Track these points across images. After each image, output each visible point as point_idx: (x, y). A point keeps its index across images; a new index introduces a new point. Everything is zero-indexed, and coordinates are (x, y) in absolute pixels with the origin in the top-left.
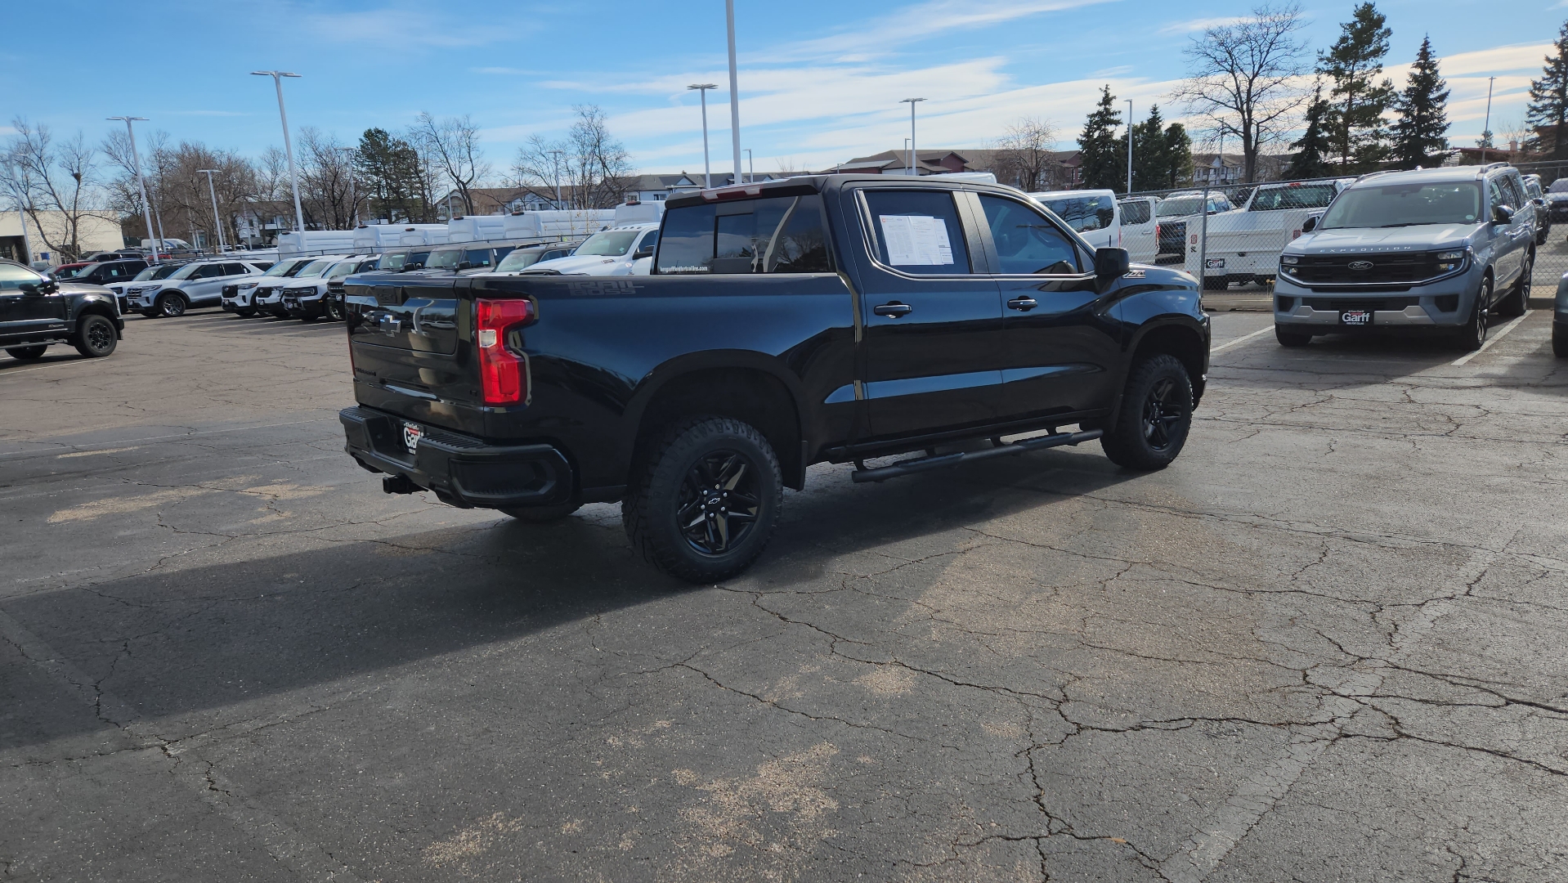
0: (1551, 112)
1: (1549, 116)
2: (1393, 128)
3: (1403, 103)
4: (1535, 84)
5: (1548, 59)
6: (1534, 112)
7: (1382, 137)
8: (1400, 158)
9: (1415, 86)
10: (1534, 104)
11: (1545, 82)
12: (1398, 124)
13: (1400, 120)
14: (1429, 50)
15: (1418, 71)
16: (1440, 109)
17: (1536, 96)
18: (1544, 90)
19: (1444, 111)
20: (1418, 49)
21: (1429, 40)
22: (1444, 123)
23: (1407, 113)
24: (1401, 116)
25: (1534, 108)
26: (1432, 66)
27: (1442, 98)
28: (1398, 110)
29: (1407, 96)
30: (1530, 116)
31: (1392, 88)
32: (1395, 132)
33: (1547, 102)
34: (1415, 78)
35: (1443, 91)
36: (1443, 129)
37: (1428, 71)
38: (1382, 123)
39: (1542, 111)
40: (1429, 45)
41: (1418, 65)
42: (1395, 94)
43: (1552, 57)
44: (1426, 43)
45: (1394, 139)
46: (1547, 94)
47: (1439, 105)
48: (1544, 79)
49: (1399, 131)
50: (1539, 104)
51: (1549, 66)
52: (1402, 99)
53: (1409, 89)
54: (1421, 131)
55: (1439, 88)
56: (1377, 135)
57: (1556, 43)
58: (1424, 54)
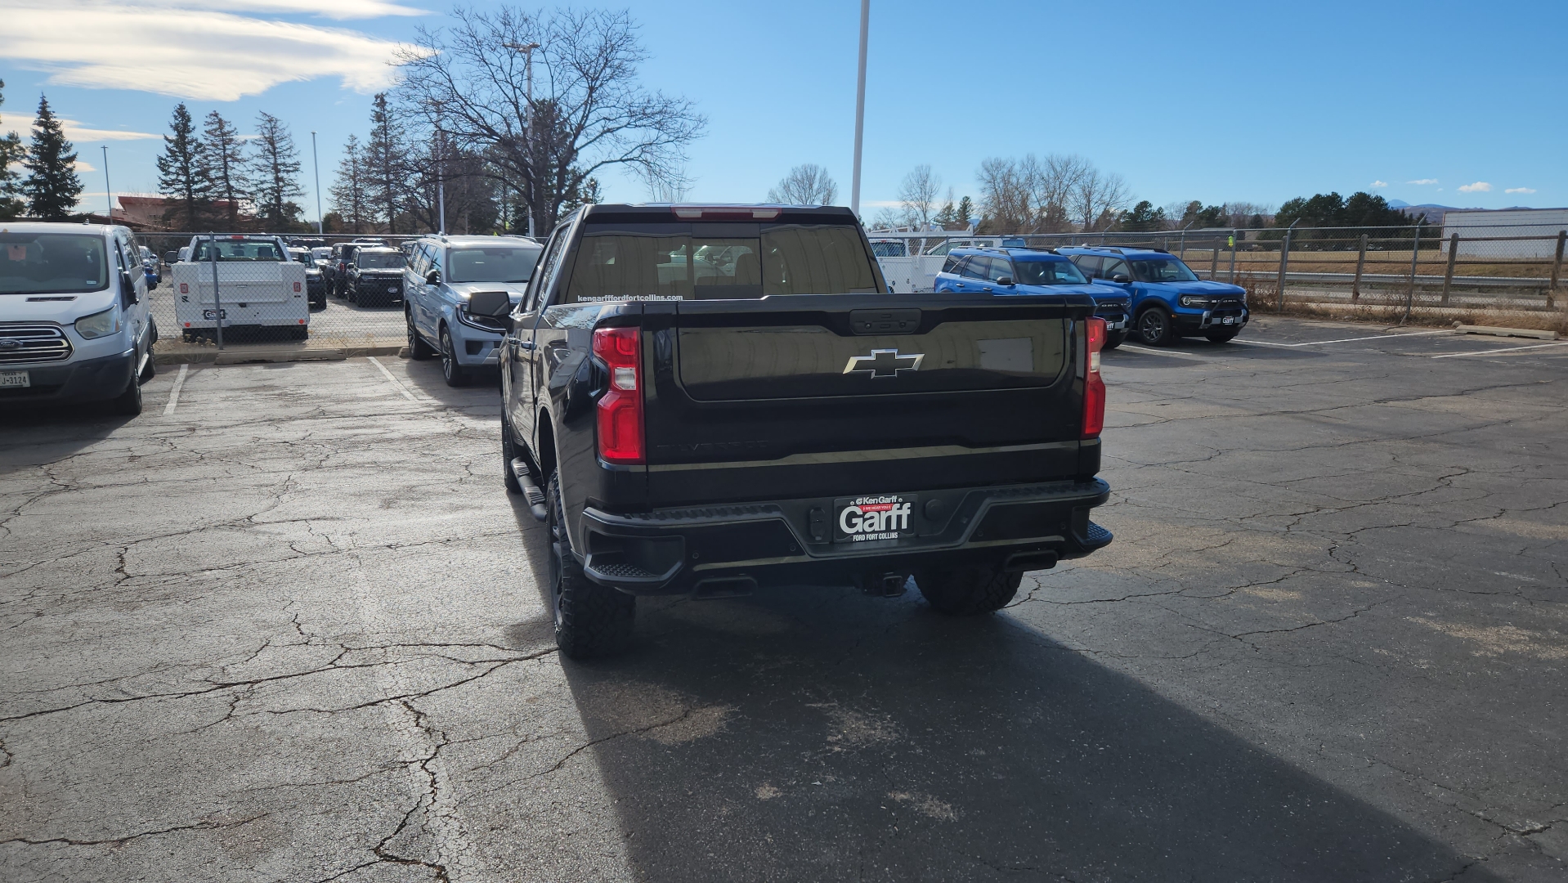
0: (180, 186)
1: (178, 190)
2: (26, 184)
3: (30, 159)
4: (160, 159)
5: (166, 139)
6: (164, 186)
7: (16, 191)
8: (38, 214)
9: (40, 143)
10: (164, 178)
11: (169, 159)
12: (28, 179)
13: (32, 177)
14: (48, 110)
15: (41, 130)
16: (71, 170)
17: (163, 170)
18: (169, 166)
19: (75, 173)
20: (37, 106)
21: (46, 100)
22: (78, 185)
23: (39, 170)
24: (32, 172)
25: (166, 182)
26: (54, 126)
27: (71, 159)
28: (28, 167)
29: (34, 152)
30: (162, 188)
31: (19, 142)
32: (28, 188)
33: (174, 177)
34: (40, 136)
35: (71, 153)
36: (78, 190)
37: (51, 131)
38: (11, 176)
39: (171, 185)
40: (48, 104)
41: (40, 124)
42: (21, 149)
43: (170, 138)
44: (44, 103)
45: (28, 195)
46: (172, 170)
47: (69, 166)
48: (168, 156)
49: (33, 187)
50: (167, 178)
51: (170, 145)
52: (28, 153)
53: (36, 146)
54: (56, 189)
55: (67, 149)
56: (9, 188)
57: (171, 126)
58: (44, 112)
